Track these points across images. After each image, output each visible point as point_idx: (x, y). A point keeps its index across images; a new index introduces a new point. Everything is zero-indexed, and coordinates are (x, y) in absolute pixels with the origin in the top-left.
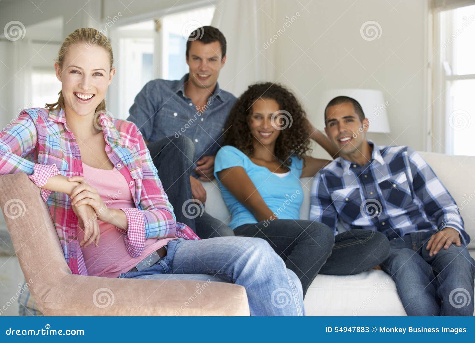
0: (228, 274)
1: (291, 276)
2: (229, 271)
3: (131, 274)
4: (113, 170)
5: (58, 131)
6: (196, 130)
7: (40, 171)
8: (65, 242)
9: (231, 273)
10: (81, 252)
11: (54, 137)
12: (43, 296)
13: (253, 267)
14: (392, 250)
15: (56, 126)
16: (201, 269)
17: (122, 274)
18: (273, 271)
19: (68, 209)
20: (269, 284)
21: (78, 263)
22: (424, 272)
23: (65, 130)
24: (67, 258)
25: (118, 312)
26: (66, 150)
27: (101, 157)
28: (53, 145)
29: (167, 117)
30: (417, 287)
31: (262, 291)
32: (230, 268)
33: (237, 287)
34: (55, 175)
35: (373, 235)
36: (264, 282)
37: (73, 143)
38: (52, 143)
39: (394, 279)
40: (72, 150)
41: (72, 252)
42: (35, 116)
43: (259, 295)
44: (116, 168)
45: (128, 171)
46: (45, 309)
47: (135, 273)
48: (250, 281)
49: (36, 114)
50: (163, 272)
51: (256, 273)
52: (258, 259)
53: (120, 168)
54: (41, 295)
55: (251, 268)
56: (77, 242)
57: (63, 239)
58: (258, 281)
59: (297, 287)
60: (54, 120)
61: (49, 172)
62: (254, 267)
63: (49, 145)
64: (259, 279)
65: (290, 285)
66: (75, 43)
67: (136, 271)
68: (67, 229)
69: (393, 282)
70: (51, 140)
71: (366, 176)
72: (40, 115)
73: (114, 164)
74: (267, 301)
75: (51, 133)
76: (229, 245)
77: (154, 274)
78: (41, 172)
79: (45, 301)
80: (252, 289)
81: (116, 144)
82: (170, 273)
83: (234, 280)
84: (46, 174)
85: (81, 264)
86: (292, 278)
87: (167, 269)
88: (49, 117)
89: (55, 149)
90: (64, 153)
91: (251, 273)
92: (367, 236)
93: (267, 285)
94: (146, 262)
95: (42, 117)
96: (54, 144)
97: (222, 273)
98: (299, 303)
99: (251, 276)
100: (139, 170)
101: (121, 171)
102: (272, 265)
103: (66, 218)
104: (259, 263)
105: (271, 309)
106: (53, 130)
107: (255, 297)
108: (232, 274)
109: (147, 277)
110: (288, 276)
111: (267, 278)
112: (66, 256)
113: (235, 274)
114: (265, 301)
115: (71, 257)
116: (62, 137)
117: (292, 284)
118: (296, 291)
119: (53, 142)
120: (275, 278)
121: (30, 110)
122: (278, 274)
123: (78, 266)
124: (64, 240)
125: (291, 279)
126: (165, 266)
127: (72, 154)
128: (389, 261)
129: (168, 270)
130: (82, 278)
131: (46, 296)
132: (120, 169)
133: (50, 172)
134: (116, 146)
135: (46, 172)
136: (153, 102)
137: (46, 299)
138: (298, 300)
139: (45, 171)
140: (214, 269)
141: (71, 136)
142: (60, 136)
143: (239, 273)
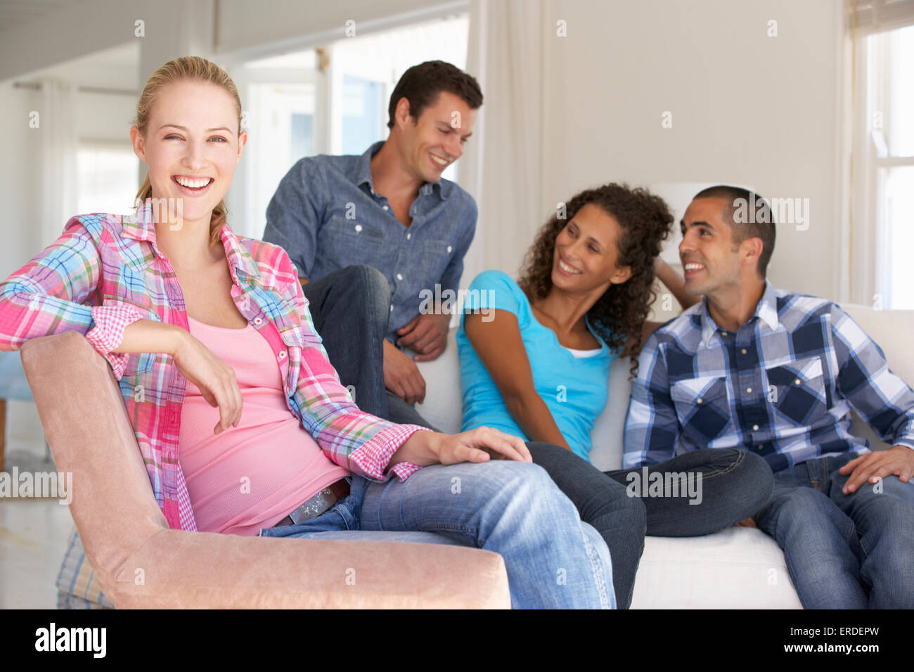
0: (469, 530)
1: (589, 537)
2: (470, 526)
3: (281, 529)
4: (245, 329)
5: (140, 256)
6: (398, 258)
7: (105, 318)
8: (156, 470)
9: (475, 531)
10: (186, 489)
11: (134, 269)
12: (114, 570)
13: (518, 517)
14: (779, 490)
15: (137, 248)
16: (415, 521)
17: (263, 531)
18: (555, 525)
19: (161, 406)
20: (547, 551)
21: (180, 508)
22: (839, 531)
23: (154, 255)
24: (160, 500)
25: (258, 602)
26: (155, 291)
27: (224, 306)
28: (131, 284)
29: (343, 233)
30: (827, 560)
31: (533, 565)
32: (473, 520)
33: (488, 555)
34: (134, 322)
35: (741, 459)
36: (539, 547)
37: (170, 279)
38: (130, 279)
39: (782, 547)
40: (167, 294)
41: (168, 488)
42: (97, 229)
43: (528, 572)
44: (253, 325)
45: (276, 332)
46: (118, 594)
47: (289, 529)
48: (512, 544)
49: (99, 224)
50: (343, 526)
51: (522, 530)
52: (526, 501)
53: (259, 326)
54: (109, 568)
55: (514, 519)
56: (178, 469)
57: (152, 462)
58: (528, 545)
59: (601, 557)
60: (132, 235)
61: (123, 318)
62: (520, 516)
63: (124, 283)
64: (529, 541)
65: (588, 554)
66: (170, 82)
67: (291, 525)
68: (159, 445)
69: (780, 551)
70: (128, 274)
71: (744, 351)
72: (105, 226)
73: (249, 319)
74: (543, 582)
75: (128, 261)
76: (472, 476)
77: (324, 531)
78: (107, 321)
79: (118, 580)
80: (515, 560)
81: (252, 284)
82: (355, 529)
83: (481, 542)
84: (118, 324)
85: (185, 511)
86: (591, 540)
87: (350, 520)
88: (123, 231)
89: (136, 290)
90: (153, 300)
91: (514, 529)
92: (732, 462)
93: (543, 552)
94: (310, 508)
95: (109, 230)
96: (134, 281)
97: (457, 529)
98: (604, 588)
99: (513, 535)
100: (297, 331)
101: (261, 331)
102: (554, 514)
103: (157, 422)
104: (529, 510)
105: (552, 598)
106: (131, 254)
107: (521, 576)
108: (478, 531)
109: (312, 535)
110: (584, 534)
111: (543, 538)
112: (158, 495)
113: (482, 531)
114: (540, 583)
115: (167, 497)
116: (148, 269)
117: (591, 550)
118: (599, 564)
119: (132, 278)
120: (560, 539)
121: (85, 217)
122: (564, 531)
123: (180, 515)
124: (154, 465)
125: (589, 542)
126: (345, 515)
127: (169, 299)
128: (773, 510)
129: (351, 523)
130: (189, 536)
131: (120, 569)
132: (259, 328)
133: (125, 317)
134: (252, 287)
135: (117, 320)
136: (315, 204)
137: (120, 576)
138: (603, 582)
139: (115, 317)
140: (441, 521)
141: (165, 266)
142: (145, 267)
143: (490, 529)
